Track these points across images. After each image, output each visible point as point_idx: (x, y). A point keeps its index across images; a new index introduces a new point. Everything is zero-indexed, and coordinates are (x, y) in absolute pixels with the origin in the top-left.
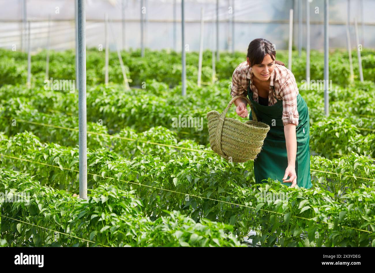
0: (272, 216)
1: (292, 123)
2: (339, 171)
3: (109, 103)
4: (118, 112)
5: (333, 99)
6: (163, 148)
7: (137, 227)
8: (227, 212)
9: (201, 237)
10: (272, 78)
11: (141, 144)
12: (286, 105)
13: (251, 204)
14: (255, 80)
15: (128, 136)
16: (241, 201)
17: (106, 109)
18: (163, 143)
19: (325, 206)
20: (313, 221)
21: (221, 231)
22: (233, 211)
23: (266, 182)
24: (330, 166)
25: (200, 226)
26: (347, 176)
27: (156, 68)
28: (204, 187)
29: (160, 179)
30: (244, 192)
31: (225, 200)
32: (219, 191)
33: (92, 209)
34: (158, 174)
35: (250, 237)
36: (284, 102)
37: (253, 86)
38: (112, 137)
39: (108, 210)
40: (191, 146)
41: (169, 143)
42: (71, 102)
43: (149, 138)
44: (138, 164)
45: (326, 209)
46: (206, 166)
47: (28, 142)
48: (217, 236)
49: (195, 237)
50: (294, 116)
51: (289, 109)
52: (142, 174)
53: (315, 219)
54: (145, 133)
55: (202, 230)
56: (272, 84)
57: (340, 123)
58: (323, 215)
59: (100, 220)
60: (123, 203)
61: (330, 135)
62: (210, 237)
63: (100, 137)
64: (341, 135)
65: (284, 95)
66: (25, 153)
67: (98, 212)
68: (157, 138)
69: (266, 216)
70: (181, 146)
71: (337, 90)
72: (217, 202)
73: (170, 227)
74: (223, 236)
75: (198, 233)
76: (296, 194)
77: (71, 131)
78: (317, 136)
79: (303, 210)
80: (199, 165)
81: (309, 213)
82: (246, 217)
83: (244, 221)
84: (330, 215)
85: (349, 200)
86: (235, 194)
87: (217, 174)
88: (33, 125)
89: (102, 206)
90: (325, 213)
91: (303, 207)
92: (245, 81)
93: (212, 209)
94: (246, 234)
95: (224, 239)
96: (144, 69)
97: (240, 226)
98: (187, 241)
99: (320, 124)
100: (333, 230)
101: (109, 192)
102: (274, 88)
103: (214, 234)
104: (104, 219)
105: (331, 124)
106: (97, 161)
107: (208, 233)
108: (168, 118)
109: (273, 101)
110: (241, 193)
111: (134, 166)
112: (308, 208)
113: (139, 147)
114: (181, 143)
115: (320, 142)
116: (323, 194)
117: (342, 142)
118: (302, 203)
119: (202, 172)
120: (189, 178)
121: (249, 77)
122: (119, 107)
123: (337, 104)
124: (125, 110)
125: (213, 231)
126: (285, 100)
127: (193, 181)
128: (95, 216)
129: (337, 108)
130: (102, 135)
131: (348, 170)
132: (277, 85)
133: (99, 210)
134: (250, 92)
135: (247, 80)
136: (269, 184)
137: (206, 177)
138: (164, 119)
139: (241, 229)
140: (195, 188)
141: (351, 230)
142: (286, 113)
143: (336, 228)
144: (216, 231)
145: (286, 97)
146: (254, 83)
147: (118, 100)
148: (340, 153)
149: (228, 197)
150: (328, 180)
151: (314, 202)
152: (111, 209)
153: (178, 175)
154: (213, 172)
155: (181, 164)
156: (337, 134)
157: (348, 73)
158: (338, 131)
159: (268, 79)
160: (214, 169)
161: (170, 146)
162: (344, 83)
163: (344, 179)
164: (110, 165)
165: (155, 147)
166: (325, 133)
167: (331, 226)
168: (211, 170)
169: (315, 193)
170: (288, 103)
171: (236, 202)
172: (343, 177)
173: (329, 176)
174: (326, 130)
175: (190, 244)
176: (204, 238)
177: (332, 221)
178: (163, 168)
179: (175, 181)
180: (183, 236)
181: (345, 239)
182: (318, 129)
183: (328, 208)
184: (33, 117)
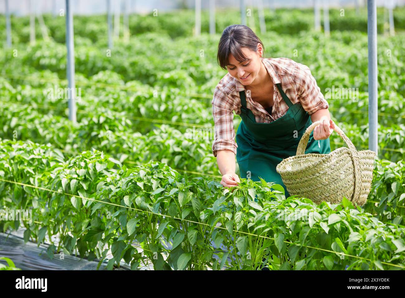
7: (131, 140)
9: (191, 143)
39: (105, 128)
49: (185, 143)
60: (116, 123)
67: (96, 130)
73: (162, 137)
75: (188, 140)
98: (179, 147)
104: (102, 136)
133: (98, 128)
152: (107, 128)
175: (182, 149)
176: (193, 144)
180: (175, 143)
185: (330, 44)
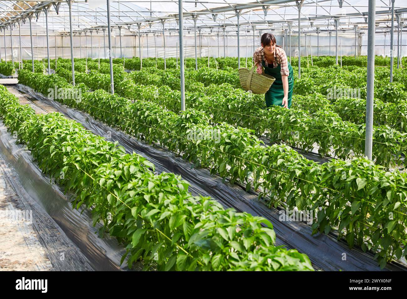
0: (275, 124)
1: (286, 75)
2: (308, 101)
3: (207, 75)
4: (211, 78)
5: (302, 72)
6: (228, 92)
8: (254, 121)
9: (237, 137)
10: (275, 53)
11: (218, 91)
12: (282, 66)
13: (265, 117)
14: (266, 56)
15: (213, 88)
16: (261, 116)
17: (206, 77)
18: (228, 90)
19: (304, 118)
20: (297, 126)
21: (248, 133)
22: (257, 121)
23: (273, 106)
24: (304, 99)
25: (237, 130)
26: (312, 104)
27: (230, 62)
28: (243, 109)
29: (223, 106)
30: (263, 111)
31: (253, 115)
32: (250, 111)
33: (183, 121)
34: (222, 103)
35: (265, 134)
36: (281, 65)
37: (265, 59)
38: (206, 88)
39: (190, 121)
40: (240, 91)
41: (230, 90)
42: (192, 75)
43: (222, 88)
44: (213, 99)
45: (304, 120)
46: (244, 99)
47: (166, 90)
48: (246, 136)
49: (234, 136)
50: (287, 71)
51: (284, 68)
52: (215, 103)
53: (298, 125)
54: (220, 86)
55: (237, 133)
56: (275, 56)
57: (307, 81)
58: (303, 123)
59: (186, 127)
60: (198, 118)
61: (302, 86)
62: (242, 137)
63: (201, 88)
64: (307, 86)
65: (282, 61)
66: (164, 95)
67: (185, 123)
68: (225, 88)
69: (273, 124)
70: (235, 91)
71: (303, 69)
72: (249, 117)
74: (249, 136)
75: (235, 134)
76: (288, 112)
77: (189, 86)
78: (296, 86)
79: (292, 121)
80: (241, 99)
81: (295, 122)
82: (263, 124)
83: (262, 126)
84: (306, 123)
85: (317, 115)
86: (258, 113)
87: (250, 103)
88: (173, 83)
89: (187, 120)
90: (304, 122)
91: (292, 119)
92: (261, 57)
93: (247, 120)
94: (263, 132)
95: (250, 138)
96: (225, 63)
97: (260, 128)
98: (229, 139)
99: (298, 81)
100: (308, 131)
101: (191, 112)
102: (276, 58)
103: (244, 135)
104: (188, 126)
105: (302, 81)
106: (195, 98)
107: (241, 134)
108: (232, 80)
109: (276, 65)
110: (261, 112)
111: (211, 99)
112: (294, 119)
113: (217, 92)
114: (235, 90)
115: (297, 89)
116: (303, 112)
117: (308, 89)
118: (291, 117)
119: (243, 102)
120: (236, 105)
121: (263, 54)
122: (211, 76)
123: (304, 74)
124: (214, 77)
125: (244, 133)
126: (282, 64)
127: (238, 106)
128: (184, 125)
129: (303, 76)
130: (202, 87)
131: (312, 101)
132: (278, 56)
133: (186, 122)
134: (264, 62)
135: (262, 56)
136: (274, 107)
137: (244, 104)
138: (230, 80)
139: (261, 129)
140: (239, 110)
141: (318, 131)
142: (283, 70)
143: (310, 130)
144: (245, 133)
145: (283, 62)
146: (265, 57)
147: (211, 73)
148: (307, 93)
149: (255, 114)
150: (303, 106)
151: (298, 117)
152: (192, 121)
153: (231, 104)
154: (248, 102)
155: (233, 98)
156: (305, 85)
157: (307, 63)
158: (306, 84)
159: (272, 53)
160: (248, 100)
161: (231, 91)
162: (305, 67)
163: (311, 105)
164: (200, 99)
165: (224, 92)
166: (300, 85)
167: (307, 129)
168: (247, 101)
169: (299, 112)
170: (283, 65)
171: (258, 116)
172: (310, 104)
173: (303, 104)
174: (301, 83)
176: (239, 137)
177: (307, 126)
178: (224, 100)
179: (230, 106)
180: (227, 136)
181: (315, 135)
182: (297, 83)
183: (305, 120)
184: (174, 80)
185: (342, 71)
